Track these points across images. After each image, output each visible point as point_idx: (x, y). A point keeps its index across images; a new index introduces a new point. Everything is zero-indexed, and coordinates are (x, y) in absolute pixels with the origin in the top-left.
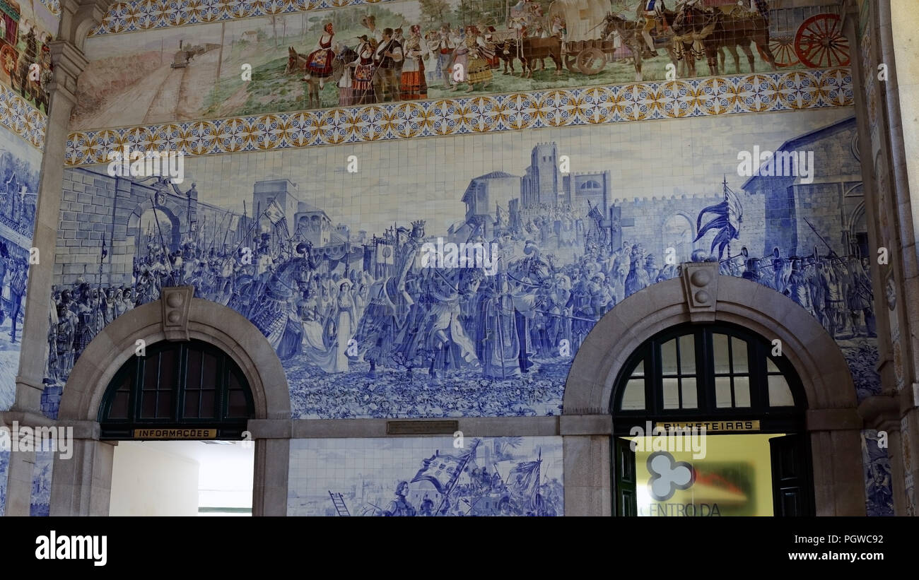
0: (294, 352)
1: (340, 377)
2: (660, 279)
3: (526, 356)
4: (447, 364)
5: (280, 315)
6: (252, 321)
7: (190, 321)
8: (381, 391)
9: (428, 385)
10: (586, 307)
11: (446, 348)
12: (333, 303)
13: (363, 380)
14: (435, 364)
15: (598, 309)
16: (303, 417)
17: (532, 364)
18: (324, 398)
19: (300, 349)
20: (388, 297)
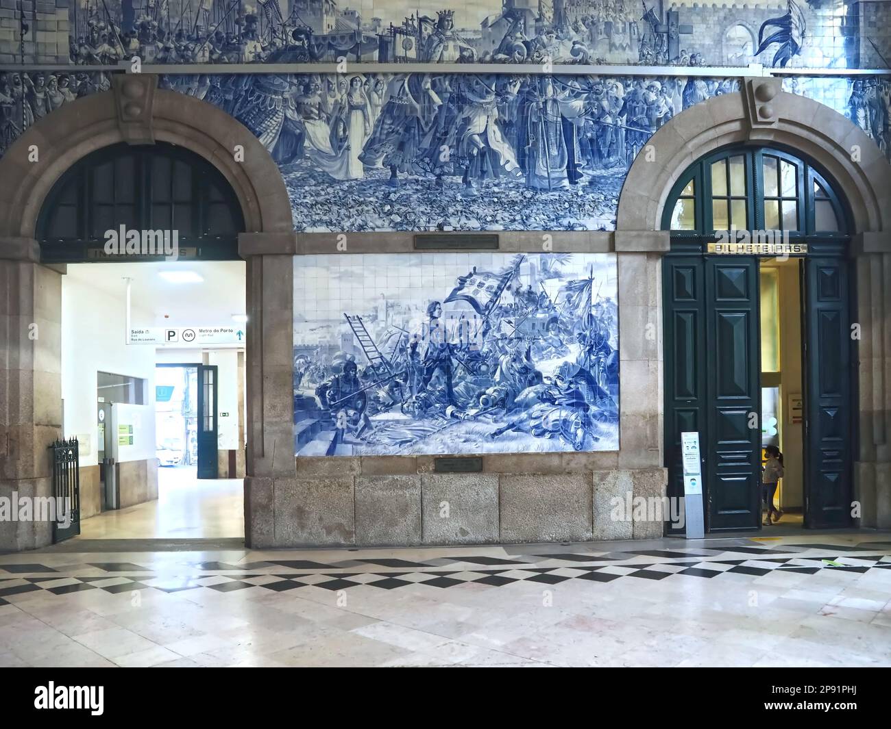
0: (294, 155)
1: (353, 184)
2: (719, 92)
3: (576, 166)
4: (483, 172)
5: (275, 112)
6: (238, 118)
7: (154, 117)
8: (405, 201)
9: (463, 196)
10: (640, 117)
11: (482, 154)
12: (342, 100)
13: (383, 188)
14: (469, 172)
15: (654, 120)
16: (309, 230)
17: (582, 176)
18: (335, 208)
19: (302, 152)
20: (410, 95)
